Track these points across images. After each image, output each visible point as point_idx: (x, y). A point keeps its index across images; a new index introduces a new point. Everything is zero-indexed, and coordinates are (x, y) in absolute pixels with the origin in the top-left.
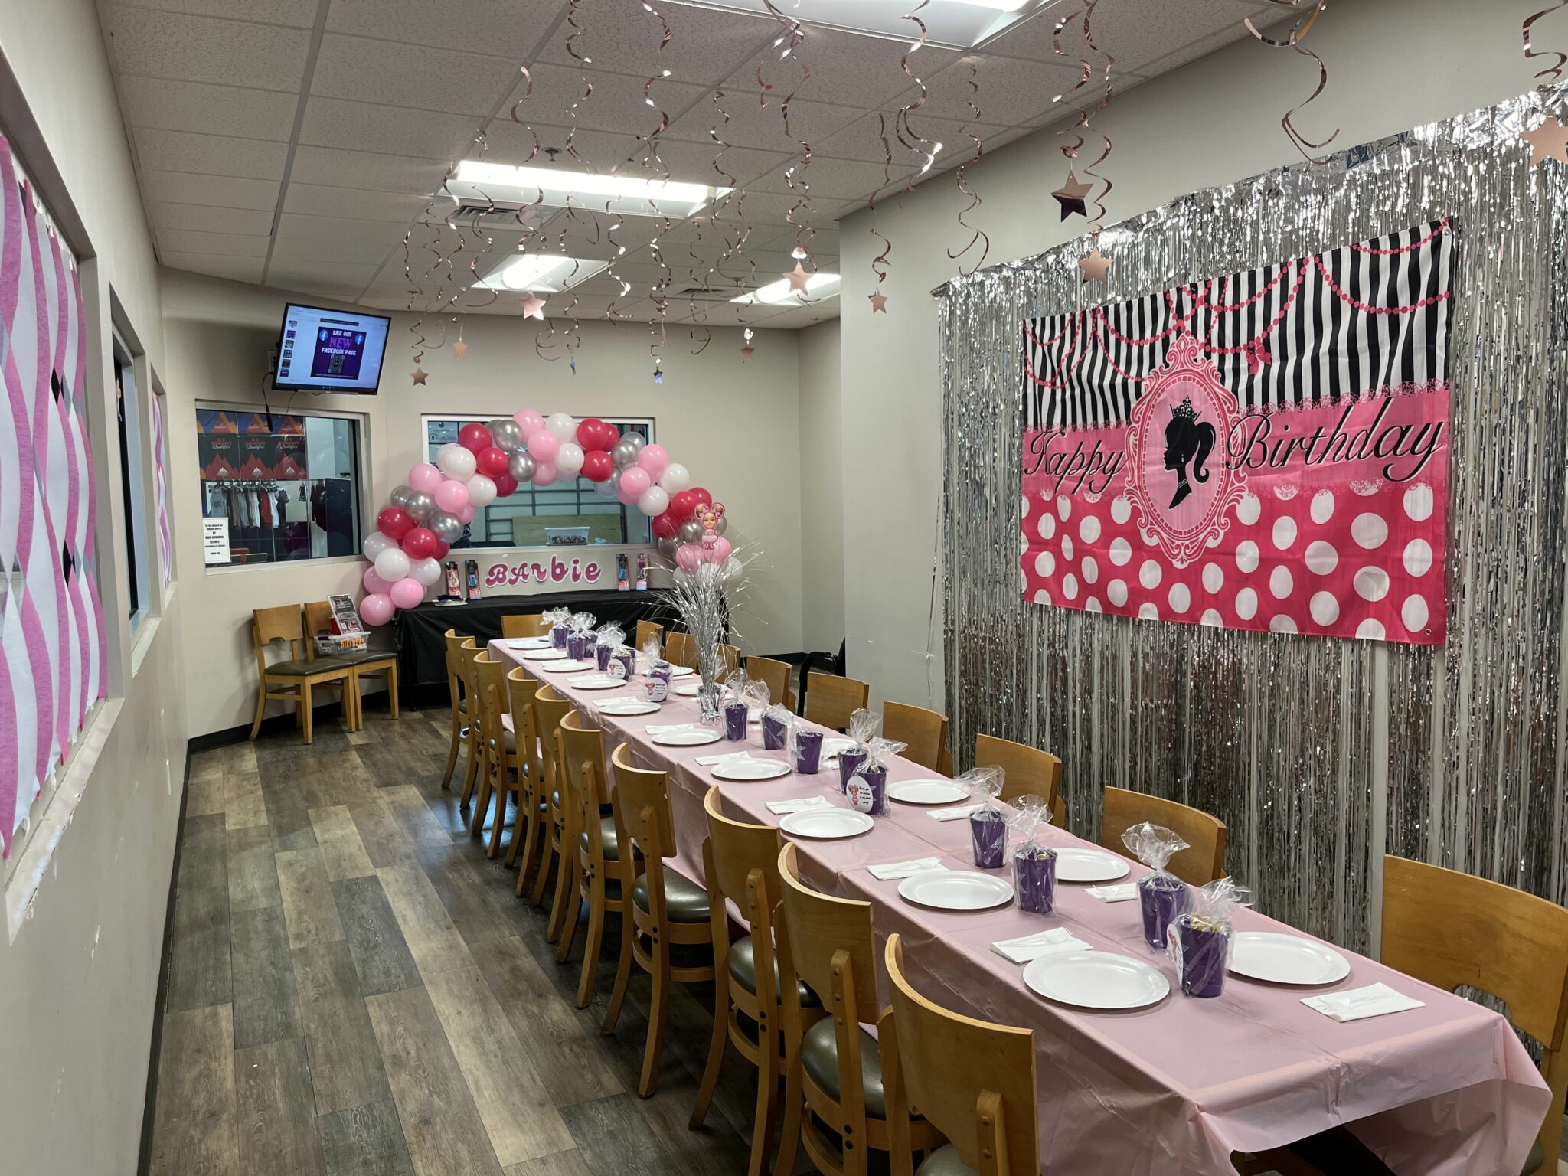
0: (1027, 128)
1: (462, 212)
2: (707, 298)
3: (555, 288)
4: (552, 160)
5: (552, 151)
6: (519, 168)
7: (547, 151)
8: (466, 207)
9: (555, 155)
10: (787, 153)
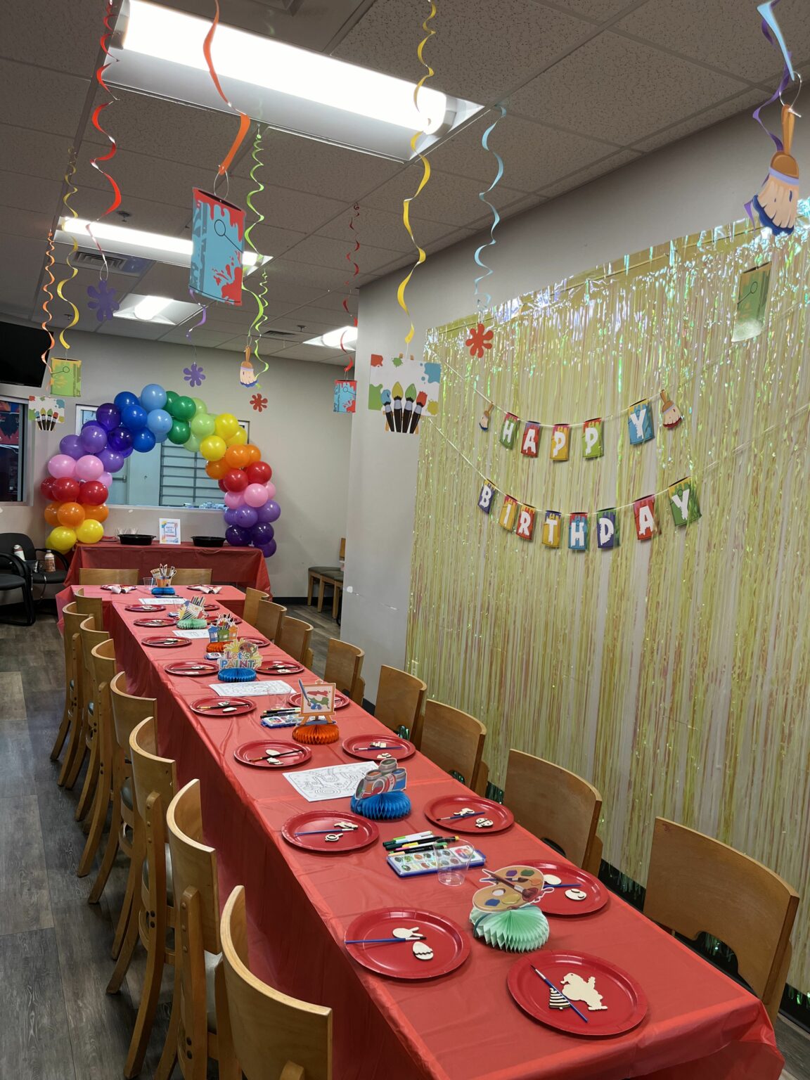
2: (284, 338)
3: (173, 322)
4: (125, 221)
5: (124, 214)
7: (120, 214)
8: (79, 253)
9: (127, 217)
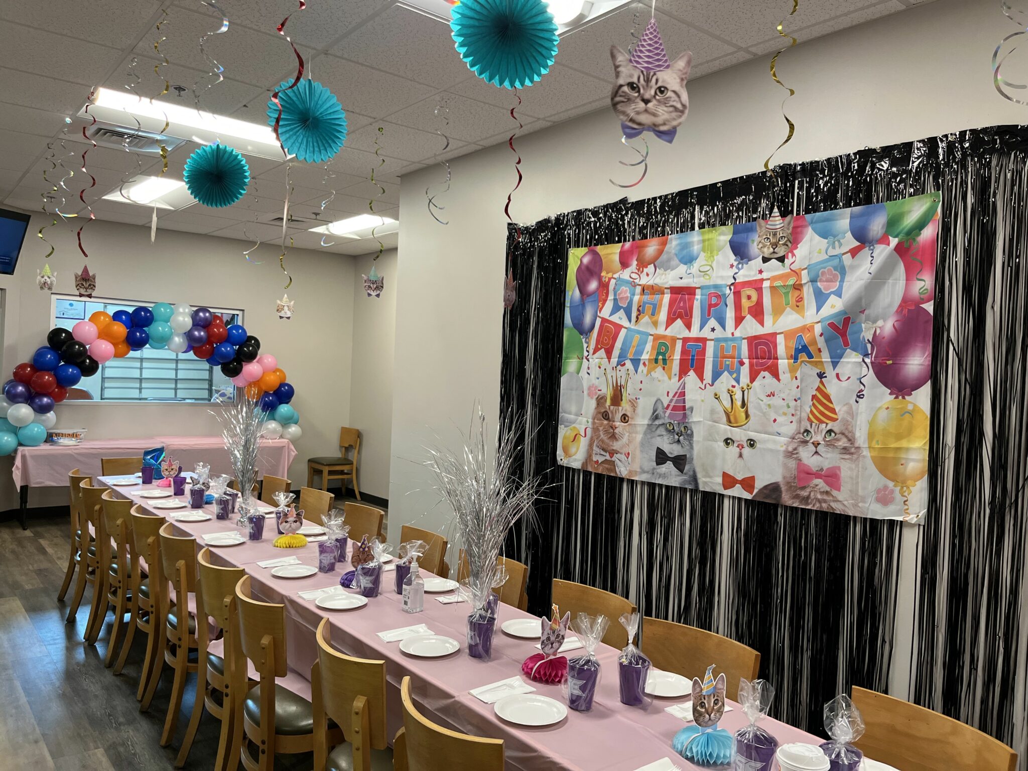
0: (549, 121)
1: (97, 133)
3: (171, 206)
4: (180, 96)
5: (180, 89)
6: (153, 101)
7: (176, 88)
8: (101, 129)
9: (182, 92)
10: (370, 117)
